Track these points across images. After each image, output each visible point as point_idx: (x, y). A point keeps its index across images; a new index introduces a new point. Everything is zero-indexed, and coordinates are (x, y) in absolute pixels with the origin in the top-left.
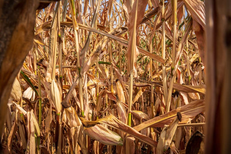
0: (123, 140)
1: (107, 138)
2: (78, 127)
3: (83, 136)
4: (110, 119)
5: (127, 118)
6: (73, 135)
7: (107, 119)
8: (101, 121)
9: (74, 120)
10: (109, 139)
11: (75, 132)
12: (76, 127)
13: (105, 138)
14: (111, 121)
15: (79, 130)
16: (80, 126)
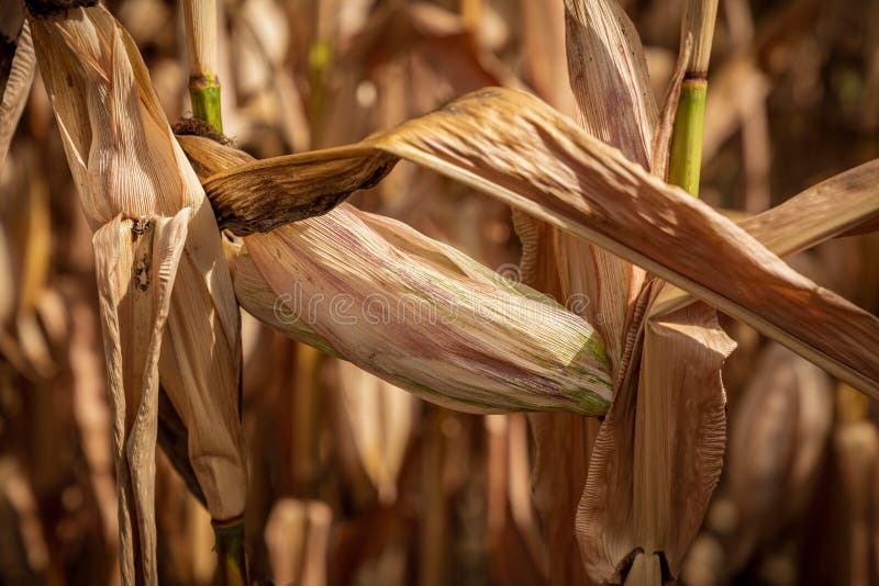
0: (616, 354)
1: (459, 327)
2: (163, 221)
3: (217, 317)
4: (503, 126)
5: (668, 129)
6: (116, 302)
7: (472, 122)
8: (409, 134)
9: (131, 149)
10: (475, 334)
11: (137, 272)
12: (151, 225)
13: (441, 328)
14: (509, 145)
15: (177, 245)
16: (184, 215)
